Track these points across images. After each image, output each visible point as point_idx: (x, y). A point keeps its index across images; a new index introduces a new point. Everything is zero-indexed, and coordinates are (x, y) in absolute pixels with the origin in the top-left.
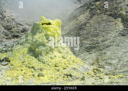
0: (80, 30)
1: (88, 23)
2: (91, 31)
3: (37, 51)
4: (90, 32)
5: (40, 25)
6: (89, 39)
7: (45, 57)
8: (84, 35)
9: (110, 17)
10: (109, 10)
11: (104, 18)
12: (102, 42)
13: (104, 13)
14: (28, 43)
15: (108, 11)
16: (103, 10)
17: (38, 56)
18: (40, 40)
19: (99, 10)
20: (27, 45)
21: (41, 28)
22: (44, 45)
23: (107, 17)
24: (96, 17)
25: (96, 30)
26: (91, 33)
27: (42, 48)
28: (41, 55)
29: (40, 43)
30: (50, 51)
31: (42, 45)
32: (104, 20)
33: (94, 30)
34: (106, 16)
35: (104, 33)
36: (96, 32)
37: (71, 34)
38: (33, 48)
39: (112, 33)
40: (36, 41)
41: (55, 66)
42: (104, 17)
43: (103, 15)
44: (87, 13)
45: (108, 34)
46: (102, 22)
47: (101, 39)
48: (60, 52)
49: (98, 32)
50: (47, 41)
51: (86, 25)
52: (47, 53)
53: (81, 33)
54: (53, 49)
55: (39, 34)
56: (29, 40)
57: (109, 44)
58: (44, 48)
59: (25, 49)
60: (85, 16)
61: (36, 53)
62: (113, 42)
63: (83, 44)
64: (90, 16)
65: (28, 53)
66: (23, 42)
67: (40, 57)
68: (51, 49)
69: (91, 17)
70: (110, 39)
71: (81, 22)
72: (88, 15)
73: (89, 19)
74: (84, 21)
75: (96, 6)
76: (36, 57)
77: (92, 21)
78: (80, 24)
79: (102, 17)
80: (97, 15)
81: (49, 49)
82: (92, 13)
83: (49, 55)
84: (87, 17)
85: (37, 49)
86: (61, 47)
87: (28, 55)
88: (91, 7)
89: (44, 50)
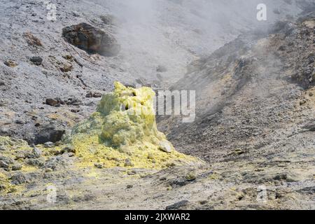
0: (203, 127)
1: (227, 105)
2: (233, 126)
3: (116, 138)
4: (232, 128)
5: (116, 97)
6: (227, 144)
7: (130, 147)
8: (215, 139)
9: (292, 85)
10: (293, 65)
11: (275, 90)
12: (257, 147)
13: (277, 75)
14: (97, 128)
15: (287, 67)
16: (274, 66)
17: (119, 146)
18: (121, 121)
19: (264, 66)
20: (95, 131)
21: (119, 102)
22: (127, 129)
23: (283, 87)
24: (253, 88)
25: (248, 121)
26: (232, 130)
27: (123, 133)
28: (123, 144)
29: (120, 124)
30: (137, 138)
31: (123, 128)
32: (274, 95)
33: (243, 123)
34: (280, 82)
35: (266, 129)
36: (246, 128)
37: (177, 140)
38: (109, 135)
39: (287, 126)
40: (113, 123)
42: (276, 86)
43: (274, 81)
44: (228, 77)
45: (277, 131)
46: (269, 99)
47: (257, 143)
48: (154, 143)
49: (253, 126)
50: (132, 122)
51: (221, 112)
52: (133, 142)
53: (205, 134)
54: (143, 136)
55: (115, 111)
56: (99, 123)
57: (273, 150)
58: (128, 133)
59: (94, 137)
60: (222, 86)
61: (115, 141)
62: (284, 145)
63: (208, 157)
64: (234, 84)
65: (100, 143)
66: (87, 128)
67: (122, 147)
68: (139, 136)
69: (238, 88)
70: (278, 140)
71: (207, 105)
72: (230, 83)
73: (233, 94)
74: (217, 101)
75: (255, 52)
76: (115, 147)
77: (240, 99)
78: (204, 109)
79: (270, 85)
80: (257, 81)
81: (136, 136)
82: (241, 75)
83: (137, 145)
84: (227, 87)
85: (116, 135)
86: (156, 135)
87: (101, 146)
88: (241, 54)
89: (127, 137)
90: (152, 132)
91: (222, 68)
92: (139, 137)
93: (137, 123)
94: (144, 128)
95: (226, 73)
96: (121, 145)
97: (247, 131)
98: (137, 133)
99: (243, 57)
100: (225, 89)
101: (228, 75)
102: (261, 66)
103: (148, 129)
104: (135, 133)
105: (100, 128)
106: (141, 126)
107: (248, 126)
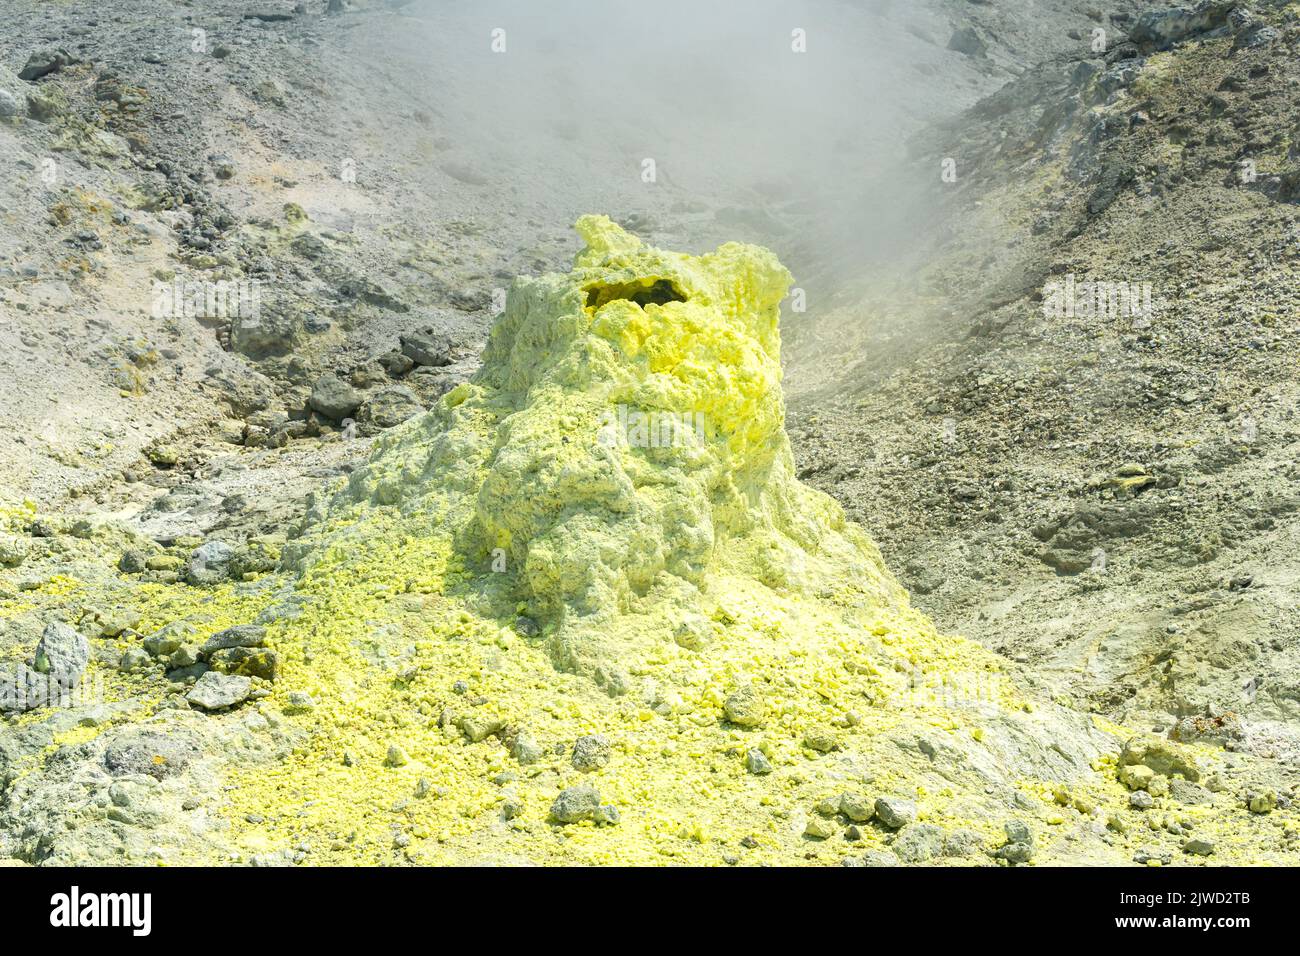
0: (979, 352)
1: (1056, 270)
2: (1092, 357)
3: (542, 570)
4: (1087, 364)
5: (570, 307)
6: (1076, 435)
7: (623, 624)
8: (1026, 403)
9: (1289, 210)
10: (1278, 138)
11: (1226, 223)
12: (1211, 464)
13: (1224, 173)
14: (453, 485)
15: (1261, 146)
16: (1210, 141)
17: (554, 615)
18: (575, 460)
19: (1176, 141)
20: (443, 502)
21: (581, 340)
22: (613, 512)
23: (1257, 214)
24: (1145, 215)
25: (1145, 340)
26: (1088, 374)
27: (587, 538)
28: (583, 611)
29: (570, 482)
30: (670, 562)
31: (587, 505)
32: (1226, 241)
33: (1128, 346)
34: (1241, 197)
35: (1227, 380)
36: (1145, 369)
38: (505, 540)
40: (533, 471)
41: (727, 722)
42: (1228, 212)
43: (1218, 192)
44: (1053, 175)
45: (1274, 389)
46: (1211, 258)
47: (1200, 440)
48: (771, 581)
49: (1166, 362)
50: (641, 466)
51: (1039, 298)
52: (641, 588)
53: (985, 380)
54: (704, 545)
55: (557, 393)
56: (467, 452)
57: (1284, 489)
58: (612, 539)
59: (427, 545)
60: (1033, 206)
61: (538, 584)
63: (1007, 487)
64: (1076, 199)
65: (452, 590)
66: (408, 479)
67: (575, 630)
68: (682, 552)
69: (1093, 212)
70: (1291, 438)
71: (984, 266)
72: (1060, 195)
73: (1073, 235)
74: (1022, 254)
75: (1137, 95)
76: (533, 625)
77: (1102, 249)
78: (975, 284)
79: (1206, 206)
80: (1156, 191)
81: (663, 549)
82: (1097, 169)
83: (664, 611)
84: (1049, 207)
85: (541, 551)
86: (784, 523)
87: (453, 611)
88: (1090, 104)
89: (610, 560)
90: (764, 511)
91: (1021, 144)
92: (685, 557)
93: (675, 474)
94: (718, 492)
95: (1043, 161)
96: (570, 616)
97: (1147, 379)
98: (672, 532)
99: (1098, 110)
100: (1046, 214)
101: (1049, 167)
102: (1168, 139)
103: (741, 498)
104: (656, 533)
105: (468, 487)
106: (694, 486)
107: (1149, 361)
